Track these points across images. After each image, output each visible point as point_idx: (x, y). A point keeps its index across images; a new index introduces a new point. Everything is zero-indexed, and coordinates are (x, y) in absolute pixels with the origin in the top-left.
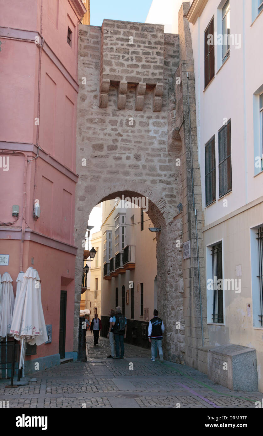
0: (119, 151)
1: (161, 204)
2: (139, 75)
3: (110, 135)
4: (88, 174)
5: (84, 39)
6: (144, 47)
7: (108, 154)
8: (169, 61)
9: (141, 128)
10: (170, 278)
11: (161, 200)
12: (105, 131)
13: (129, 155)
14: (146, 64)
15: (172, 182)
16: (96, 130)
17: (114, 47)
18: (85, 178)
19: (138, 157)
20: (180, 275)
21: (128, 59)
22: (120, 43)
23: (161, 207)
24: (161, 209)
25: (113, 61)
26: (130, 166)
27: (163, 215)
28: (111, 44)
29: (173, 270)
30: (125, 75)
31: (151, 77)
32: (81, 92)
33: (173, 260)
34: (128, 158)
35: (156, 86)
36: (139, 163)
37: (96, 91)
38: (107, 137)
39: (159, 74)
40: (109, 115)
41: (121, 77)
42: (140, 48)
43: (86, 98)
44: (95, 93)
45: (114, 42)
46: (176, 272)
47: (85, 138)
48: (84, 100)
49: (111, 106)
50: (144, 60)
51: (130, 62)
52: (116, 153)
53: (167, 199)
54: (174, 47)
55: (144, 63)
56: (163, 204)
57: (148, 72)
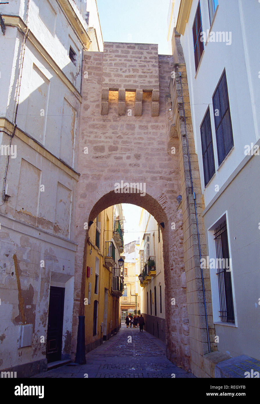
0: (119, 152)
1: (162, 200)
2: (136, 83)
3: (111, 138)
4: (89, 173)
5: (88, 62)
6: (140, 61)
7: (109, 154)
8: (165, 76)
9: (140, 131)
10: (173, 273)
11: (162, 196)
12: (107, 135)
13: (129, 155)
14: (143, 74)
15: (173, 179)
16: (98, 134)
17: (113, 62)
18: (86, 176)
19: (138, 157)
20: (182, 268)
21: (126, 71)
22: (118, 59)
23: (163, 202)
24: (162, 204)
25: (112, 73)
26: (130, 165)
27: (165, 210)
28: (110, 60)
29: (176, 264)
30: (123, 84)
31: (147, 84)
32: (84, 103)
33: (175, 254)
34: (129, 158)
35: (153, 92)
36: (139, 162)
37: (98, 101)
38: (108, 140)
39: (155, 82)
40: (110, 120)
41: (120, 86)
42: (136, 62)
43: (89, 107)
44: (97, 103)
45: (113, 58)
46: (178, 266)
47: (88, 141)
48: (87, 109)
49: (112, 113)
50: (140, 71)
51: (127, 74)
52: (118, 153)
53: (168, 195)
54: (169, 64)
55: (140, 73)
56: (164, 199)
57: (144, 80)
